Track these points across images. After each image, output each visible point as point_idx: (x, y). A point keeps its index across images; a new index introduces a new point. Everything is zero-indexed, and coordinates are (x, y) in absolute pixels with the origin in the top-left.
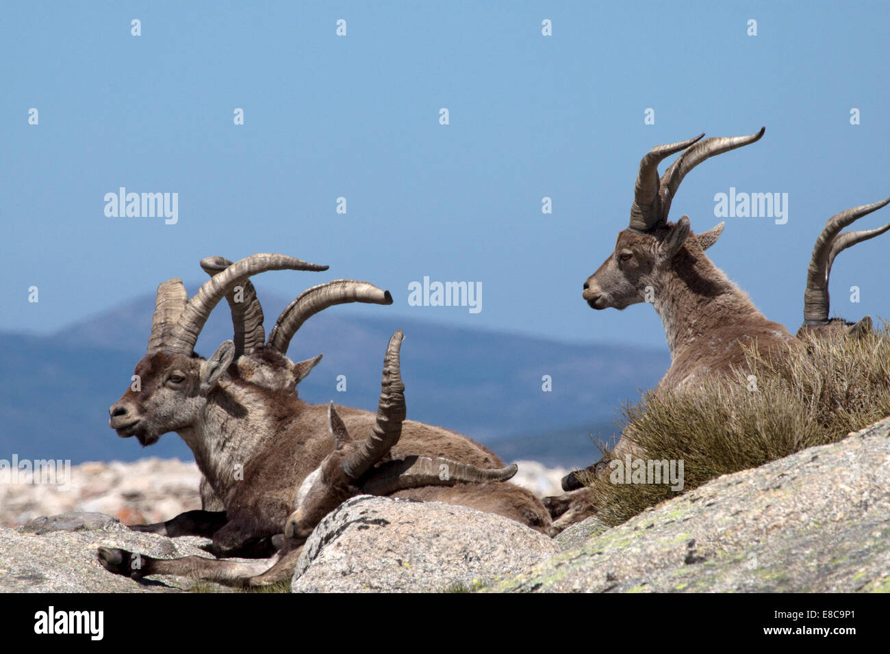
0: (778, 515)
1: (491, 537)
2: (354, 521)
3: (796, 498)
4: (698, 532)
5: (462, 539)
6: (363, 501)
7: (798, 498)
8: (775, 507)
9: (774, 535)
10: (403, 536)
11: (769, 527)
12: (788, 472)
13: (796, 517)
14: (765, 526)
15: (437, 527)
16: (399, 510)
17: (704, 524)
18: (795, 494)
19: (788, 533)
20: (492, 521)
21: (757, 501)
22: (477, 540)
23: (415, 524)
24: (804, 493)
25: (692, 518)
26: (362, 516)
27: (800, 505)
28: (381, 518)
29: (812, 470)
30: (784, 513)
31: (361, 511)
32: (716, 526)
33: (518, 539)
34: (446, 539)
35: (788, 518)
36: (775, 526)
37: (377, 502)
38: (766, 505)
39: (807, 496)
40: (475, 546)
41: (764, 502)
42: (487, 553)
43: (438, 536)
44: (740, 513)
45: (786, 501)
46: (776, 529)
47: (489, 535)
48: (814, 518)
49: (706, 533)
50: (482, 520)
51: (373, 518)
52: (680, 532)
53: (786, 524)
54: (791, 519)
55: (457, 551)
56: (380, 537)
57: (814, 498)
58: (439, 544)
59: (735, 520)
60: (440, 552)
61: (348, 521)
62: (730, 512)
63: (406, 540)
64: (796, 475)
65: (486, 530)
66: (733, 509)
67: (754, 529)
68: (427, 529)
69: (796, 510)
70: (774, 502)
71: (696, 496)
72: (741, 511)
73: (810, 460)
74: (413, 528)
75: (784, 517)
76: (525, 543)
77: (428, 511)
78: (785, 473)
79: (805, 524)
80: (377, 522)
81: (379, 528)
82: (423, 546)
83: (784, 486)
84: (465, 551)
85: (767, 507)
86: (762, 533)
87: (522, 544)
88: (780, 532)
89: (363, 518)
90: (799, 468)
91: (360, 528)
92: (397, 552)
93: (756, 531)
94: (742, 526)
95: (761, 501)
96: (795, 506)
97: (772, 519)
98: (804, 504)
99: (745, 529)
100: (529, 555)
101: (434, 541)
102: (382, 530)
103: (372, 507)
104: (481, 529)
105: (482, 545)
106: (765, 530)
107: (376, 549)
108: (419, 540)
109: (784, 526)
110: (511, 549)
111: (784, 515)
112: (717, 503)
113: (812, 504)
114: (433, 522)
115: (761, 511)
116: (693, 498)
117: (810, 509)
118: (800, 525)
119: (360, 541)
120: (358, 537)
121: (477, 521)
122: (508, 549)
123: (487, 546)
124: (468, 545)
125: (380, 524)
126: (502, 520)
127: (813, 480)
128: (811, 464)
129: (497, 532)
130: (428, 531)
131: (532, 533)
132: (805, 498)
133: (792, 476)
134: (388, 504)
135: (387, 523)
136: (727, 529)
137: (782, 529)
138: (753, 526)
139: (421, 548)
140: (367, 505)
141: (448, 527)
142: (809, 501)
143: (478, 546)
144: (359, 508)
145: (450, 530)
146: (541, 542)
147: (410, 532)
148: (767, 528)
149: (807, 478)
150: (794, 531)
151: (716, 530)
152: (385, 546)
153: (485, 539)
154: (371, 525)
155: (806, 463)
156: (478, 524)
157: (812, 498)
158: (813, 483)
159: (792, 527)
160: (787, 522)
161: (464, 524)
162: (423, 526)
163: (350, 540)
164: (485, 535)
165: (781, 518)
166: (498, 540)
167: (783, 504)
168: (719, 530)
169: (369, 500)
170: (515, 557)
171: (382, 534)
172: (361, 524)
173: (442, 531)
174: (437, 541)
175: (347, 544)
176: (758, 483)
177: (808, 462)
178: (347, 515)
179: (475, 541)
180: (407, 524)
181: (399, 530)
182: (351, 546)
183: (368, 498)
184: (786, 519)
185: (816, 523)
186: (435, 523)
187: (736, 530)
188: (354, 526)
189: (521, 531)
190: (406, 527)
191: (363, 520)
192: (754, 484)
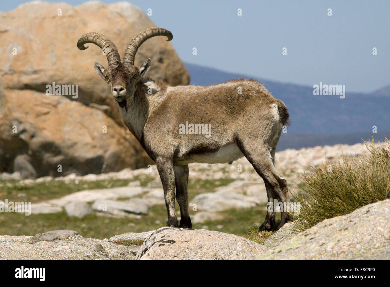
0: (344, 246)
1: (229, 247)
2: (157, 242)
3: (354, 236)
4: (301, 256)
5: (214, 249)
6: (164, 230)
7: (355, 235)
8: (342, 240)
9: (342, 257)
10: (183, 248)
11: (339, 252)
12: (354, 220)
13: (354, 247)
14: (337, 252)
15: (201, 243)
16: (182, 235)
17: (305, 251)
18: (354, 233)
19: (349, 255)
20: (231, 239)
21: (334, 237)
22: (222, 249)
23: (189, 242)
24: (358, 232)
25: (301, 247)
26: (162, 239)
27: (356, 240)
28: (171, 239)
29: (365, 219)
30: (347, 244)
31: (162, 236)
32: (311, 252)
33: (244, 248)
34: (205, 249)
35: (349, 247)
36: (342, 252)
37: (171, 231)
38: (338, 240)
39: (359, 234)
40: (221, 252)
41: (337, 238)
42: (227, 256)
43: (201, 248)
44: (324, 245)
45: (349, 238)
46: (342, 253)
47: (228, 246)
48: (364, 246)
49: (305, 257)
50: (225, 238)
51: (167, 240)
52: (292, 256)
53: (348, 251)
54: (351, 247)
55: (211, 255)
56: (170, 250)
57: (364, 236)
58: (202, 252)
59: (320, 249)
60: (202, 256)
61: (155, 241)
62: (319, 244)
63: (184, 251)
64: (356, 222)
65: (227, 244)
66: (321, 243)
67: (330, 254)
68: (195, 244)
69: (354, 242)
70: (343, 238)
71: (308, 233)
72: (325, 243)
73: (365, 212)
74: (188, 244)
75: (347, 247)
76: (248, 249)
77: (197, 234)
78: (352, 220)
79: (359, 250)
80: (169, 241)
81: (170, 245)
82: (193, 253)
83: (349, 228)
84: (216, 255)
85: (338, 241)
86: (335, 256)
87: (246, 251)
88: (345, 255)
89: (162, 240)
90: (359, 217)
91: (160, 245)
92: (179, 257)
93: (332, 255)
94: (324, 252)
95: (336, 238)
96: (353, 240)
97: (341, 248)
98: (358, 239)
99: (326, 254)
100: (250, 256)
101: (199, 251)
102: (172, 246)
103: (167, 233)
104: (225, 243)
105: (225, 252)
106: (336, 254)
107: (168, 256)
108: (191, 250)
109: (347, 251)
110: (240, 253)
111: (347, 245)
112: (316, 237)
113: (362, 239)
114: (199, 240)
115: (335, 243)
116: (306, 234)
117: (361, 242)
118: (356, 251)
119: (160, 252)
120: (159, 250)
121: (223, 239)
122: (238, 253)
123: (227, 252)
124: (218, 252)
125: (170, 243)
126: (236, 238)
127: (364, 225)
128: (366, 215)
129: (233, 244)
130: (196, 245)
131: (252, 244)
132: (358, 235)
133: (355, 222)
134: (176, 232)
135: (174, 242)
136: (316, 254)
137: (346, 253)
138: (330, 252)
139: (192, 255)
140: (165, 233)
141: (207, 243)
142: (361, 238)
143: (223, 252)
144: (161, 234)
145: (208, 244)
146: (257, 248)
147: (186, 247)
148: (338, 253)
149: (361, 223)
150: (353, 254)
151: (310, 255)
152: (173, 254)
153: (226, 248)
154: (165, 244)
155: (363, 215)
156: (223, 240)
157: (362, 235)
158: (363, 227)
159: (352, 252)
160: (349, 249)
161: (216, 241)
162: (193, 243)
163: (154, 252)
164: (226, 246)
165: (345, 247)
166: (233, 249)
167: (347, 239)
168: (312, 255)
169: (167, 230)
170: (242, 257)
171: (171, 248)
172: (161, 243)
173: (203, 245)
174: (201, 250)
175: (153, 254)
176: (338, 226)
177: (364, 214)
178: (155, 238)
179: (221, 250)
180: (185, 242)
181: (181, 245)
182: (155, 255)
183: (167, 229)
184: (348, 247)
185: (365, 249)
186: (200, 241)
187: (321, 254)
188: (157, 244)
189: (246, 243)
190: (185, 244)
191: (162, 241)
192: (336, 226)
